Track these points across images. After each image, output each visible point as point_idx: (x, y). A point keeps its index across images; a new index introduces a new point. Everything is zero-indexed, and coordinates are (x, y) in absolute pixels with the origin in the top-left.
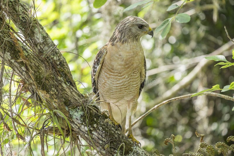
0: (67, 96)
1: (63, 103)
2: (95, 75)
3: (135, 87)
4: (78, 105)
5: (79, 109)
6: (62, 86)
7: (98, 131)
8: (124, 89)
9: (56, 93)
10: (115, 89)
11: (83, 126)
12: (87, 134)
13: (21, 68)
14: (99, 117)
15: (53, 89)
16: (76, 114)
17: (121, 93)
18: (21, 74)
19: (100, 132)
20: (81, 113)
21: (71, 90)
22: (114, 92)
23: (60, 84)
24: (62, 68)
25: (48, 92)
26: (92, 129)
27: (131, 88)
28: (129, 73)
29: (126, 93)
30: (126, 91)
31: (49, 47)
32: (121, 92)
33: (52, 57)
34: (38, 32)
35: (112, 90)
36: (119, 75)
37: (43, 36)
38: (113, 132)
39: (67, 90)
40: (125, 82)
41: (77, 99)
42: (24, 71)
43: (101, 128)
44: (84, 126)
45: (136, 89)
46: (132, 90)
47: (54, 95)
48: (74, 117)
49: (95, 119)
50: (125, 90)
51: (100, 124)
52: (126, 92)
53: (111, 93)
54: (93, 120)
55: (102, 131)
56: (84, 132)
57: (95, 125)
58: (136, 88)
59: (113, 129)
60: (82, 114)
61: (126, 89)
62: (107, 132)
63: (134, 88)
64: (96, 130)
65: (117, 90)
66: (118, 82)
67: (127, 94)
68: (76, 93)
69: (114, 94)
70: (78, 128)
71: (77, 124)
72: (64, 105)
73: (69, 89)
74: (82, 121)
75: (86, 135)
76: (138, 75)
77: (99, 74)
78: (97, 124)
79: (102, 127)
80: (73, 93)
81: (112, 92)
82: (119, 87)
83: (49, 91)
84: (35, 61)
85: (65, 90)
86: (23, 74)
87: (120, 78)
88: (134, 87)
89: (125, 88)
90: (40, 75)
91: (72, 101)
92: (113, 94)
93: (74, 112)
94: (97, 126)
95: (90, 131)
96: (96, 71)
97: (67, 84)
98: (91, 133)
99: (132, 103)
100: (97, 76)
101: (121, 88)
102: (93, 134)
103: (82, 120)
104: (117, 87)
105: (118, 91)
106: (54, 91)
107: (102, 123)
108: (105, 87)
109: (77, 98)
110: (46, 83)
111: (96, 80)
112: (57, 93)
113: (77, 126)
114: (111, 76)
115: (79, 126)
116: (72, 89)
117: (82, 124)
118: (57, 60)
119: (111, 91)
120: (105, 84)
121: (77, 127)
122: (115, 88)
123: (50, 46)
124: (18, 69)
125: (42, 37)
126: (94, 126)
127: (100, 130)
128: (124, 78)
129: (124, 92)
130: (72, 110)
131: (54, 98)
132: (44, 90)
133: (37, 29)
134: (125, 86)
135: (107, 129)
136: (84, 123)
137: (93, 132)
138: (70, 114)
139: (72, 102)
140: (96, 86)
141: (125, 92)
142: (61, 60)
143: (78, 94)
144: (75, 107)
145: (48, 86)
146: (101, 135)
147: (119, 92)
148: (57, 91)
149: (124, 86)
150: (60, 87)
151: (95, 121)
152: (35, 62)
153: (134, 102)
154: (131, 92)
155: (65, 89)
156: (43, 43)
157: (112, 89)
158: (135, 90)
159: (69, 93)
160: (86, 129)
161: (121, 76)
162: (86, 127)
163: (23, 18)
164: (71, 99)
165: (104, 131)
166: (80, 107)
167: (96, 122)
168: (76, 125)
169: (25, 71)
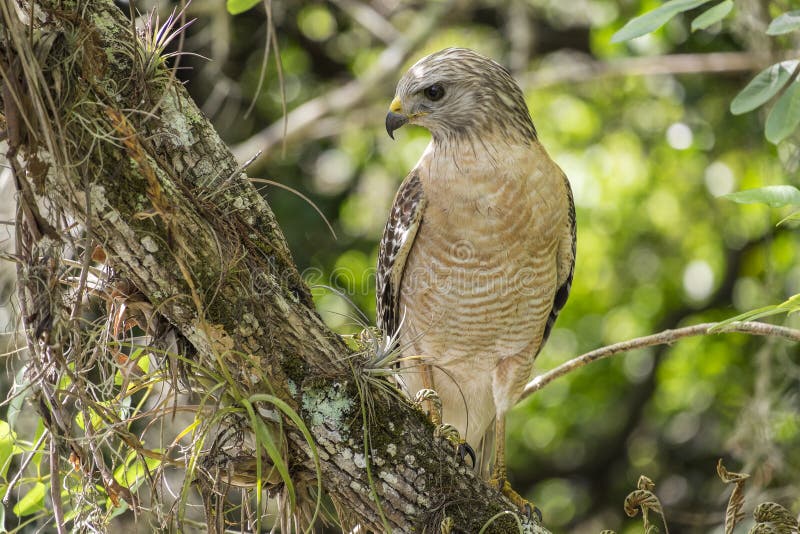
0: (294, 343)
1: (278, 369)
2: (393, 262)
3: (538, 306)
4: (336, 377)
5: (337, 389)
6: (276, 307)
7: (401, 468)
8: (499, 314)
9: (256, 331)
10: (466, 315)
11: (347, 453)
12: (360, 481)
13: (141, 244)
14: (403, 416)
15: (246, 316)
16: (324, 407)
17: (487, 330)
18: (137, 265)
19: (408, 473)
20: (344, 404)
21: (307, 321)
22: (462, 326)
23: (271, 299)
24: (266, 240)
25: (229, 328)
26: (379, 461)
27: (525, 309)
28: (519, 257)
29: (506, 329)
30: (507, 320)
31: (216, 162)
32: (488, 326)
33: (229, 198)
34: (173, 108)
35: (454, 319)
36: (483, 263)
37: (194, 124)
38: (451, 472)
39: (293, 319)
40: (504, 287)
41: (327, 352)
42: (148, 253)
43: (413, 458)
44: (353, 452)
45: (539, 314)
46: (528, 318)
47: (251, 338)
48: (318, 419)
49: (391, 425)
50: (502, 317)
51: (409, 444)
52: (505, 323)
53: (452, 331)
54: (386, 429)
55: (416, 470)
56: (348, 474)
57: (392, 449)
58: (542, 309)
59: (449, 459)
60: (347, 408)
61: (506, 313)
62: (434, 474)
63: (535, 310)
64: (394, 466)
65: (474, 319)
66: (479, 290)
67: (508, 332)
68: (321, 330)
69: (461, 333)
70: (329, 460)
71: (327, 443)
72: (282, 375)
73: (300, 316)
74: (346, 432)
75: (356, 486)
76: (550, 261)
77: (407, 259)
78: (398, 444)
79: (415, 454)
80: (313, 331)
81: (455, 327)
82: (482, 309)
83: (235, 327)
84: (188, 214)
85: (285, 321)
86: (145, 264)
87: (485, 274)
88: (533, 306)
89: (504, 310)
90: (203, 265)
91: (309, 361)
92: (458, 335)
93: (319, 401)
94: (398, 452)
95: (375, 469)
96: (397, 248)
97: (292, 297)
98: (375, 476)
99: (517, 366)
100: (400, 269)
101: (488, 312)
102: (383, 480)
103: (346, 428)
104: (473, 306)
105: (479, 323)
106: (251, 325)
107: (414, 441)
108: (429, 308)
109: (327, 349)
110: (226, 296)
111: (395, 280)
112: (261, 333)
113: (326, 451)
114: (454, 268)
115: (332, 451)
116: (309, 317)
117: (345, 445)
118: (246, 210)
119: (452, 323)
120: (431, 295)
121: (326, 457)
122: (468, 310)
123: (219, 160)
124: (127, 246)
125: (190, 127)
126: (389, 450)
127: (406, 466)
128: (502, 273)
129: (497, 327)
130: (312, 394)
131: (249, 351)
132: (216, 322)
133: (172, 98)
134: (505, 305)
135: (431, 461)
136: (351, 442)
137: (383, 474)
138: (305, 407)
139: (312, 364)
140: (392, 306)
141: (502, 326)
142: (259, 208)
143: (329, 334)
144: (324, 384)
145: (229, 308)
146: (412, 485)
147: (480, 326)
148: (262, 324)
149: (502, 302)
150: (270, 311)
151: (390, 433)
152: (187, 221)
153: (523, 362)
154: (523, 327)
155: (286, 315)
156: (194, 147)
157: (453, 315)
158: (535, 317)
159: (300, 333)
160: (361, 461)
161: (489, 268)
162: (358, 457)
163: (118, 55)
164: (308, 353)
165: (423, 469)
166: (341, 382)
167: (394, 438)
168: (323, 447)
169: (152, 254)
